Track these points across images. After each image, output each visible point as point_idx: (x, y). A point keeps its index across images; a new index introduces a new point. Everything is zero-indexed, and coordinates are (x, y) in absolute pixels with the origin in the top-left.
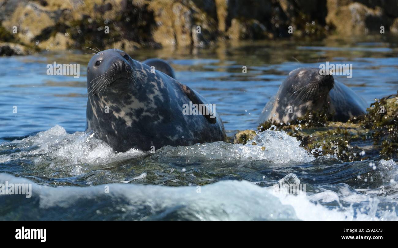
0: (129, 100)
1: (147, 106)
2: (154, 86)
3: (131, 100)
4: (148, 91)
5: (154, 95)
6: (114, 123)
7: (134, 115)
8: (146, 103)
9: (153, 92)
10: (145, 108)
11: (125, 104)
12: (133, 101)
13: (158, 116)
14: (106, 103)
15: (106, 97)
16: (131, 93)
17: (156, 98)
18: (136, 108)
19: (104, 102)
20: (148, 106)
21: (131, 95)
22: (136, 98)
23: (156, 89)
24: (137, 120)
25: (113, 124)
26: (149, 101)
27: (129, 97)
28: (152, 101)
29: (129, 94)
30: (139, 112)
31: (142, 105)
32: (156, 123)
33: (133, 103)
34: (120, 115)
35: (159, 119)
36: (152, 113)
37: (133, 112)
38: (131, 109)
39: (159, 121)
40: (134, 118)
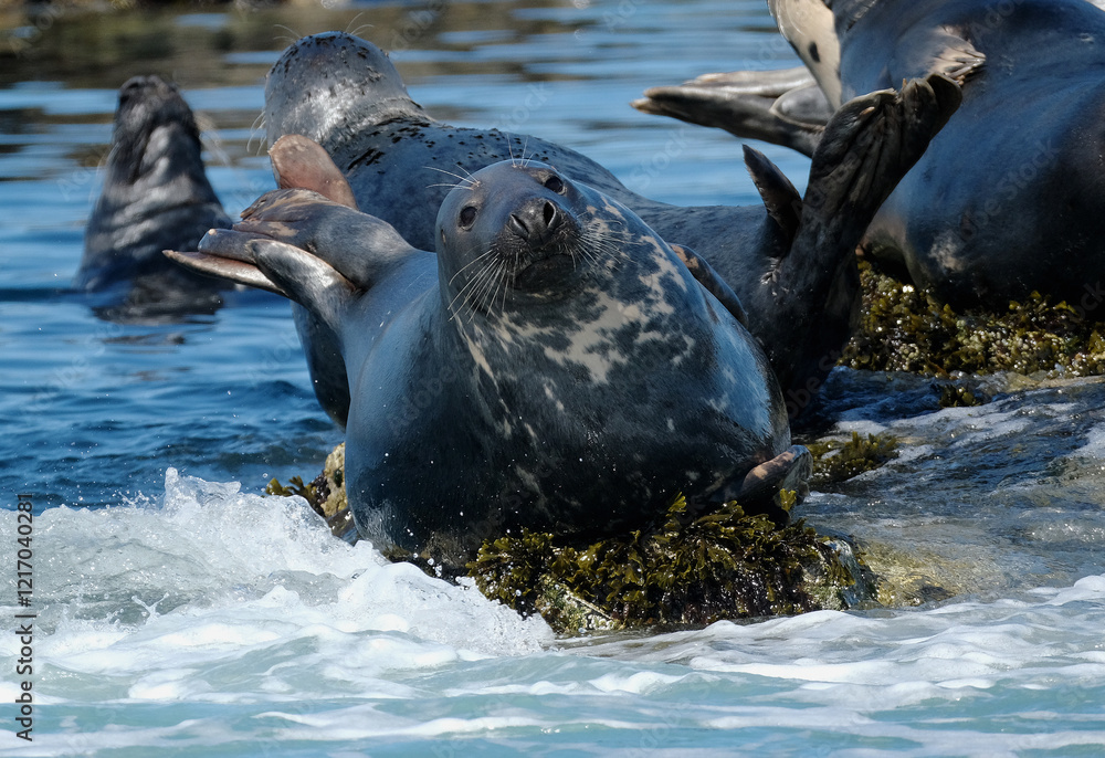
0: (592, 309)
1: (647, 312)
2: (650, 247)
3: (598, 305)
4: (640, 265)
5: (660, 274)
6: (552, 381)
7: (614, 348)
8: (642, 303)
9: (654, 267)
10: (645, 320)
11: (580, 323)
12: (605, 308)
13: (681, 337)
14: (519, 329)
15: (515, 314)
16: (593, 287)
17: (666, 282)
18: (618, 327)
19: (513, 325)
20: (649, 311)
21: (594, 291)
22: (612, 295)
23: (661, 256)
24: (624, 361)
25: (549, 384)
26: (651, 296)
27: (592, 299)
28: (656, 293)
29: (590, 290)
30: (626, 336)
31: (632, 312)
32: (677, 360)
33: (605, 313)
34: (567, 356)
35: (684, 346)
36: (664, 331)
37: (611, 340)
38: (604, 332)
39: (685, 353)
40: (614, 355)
